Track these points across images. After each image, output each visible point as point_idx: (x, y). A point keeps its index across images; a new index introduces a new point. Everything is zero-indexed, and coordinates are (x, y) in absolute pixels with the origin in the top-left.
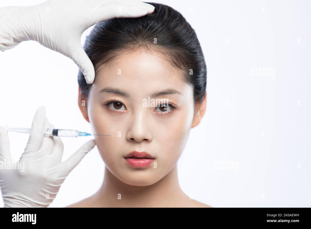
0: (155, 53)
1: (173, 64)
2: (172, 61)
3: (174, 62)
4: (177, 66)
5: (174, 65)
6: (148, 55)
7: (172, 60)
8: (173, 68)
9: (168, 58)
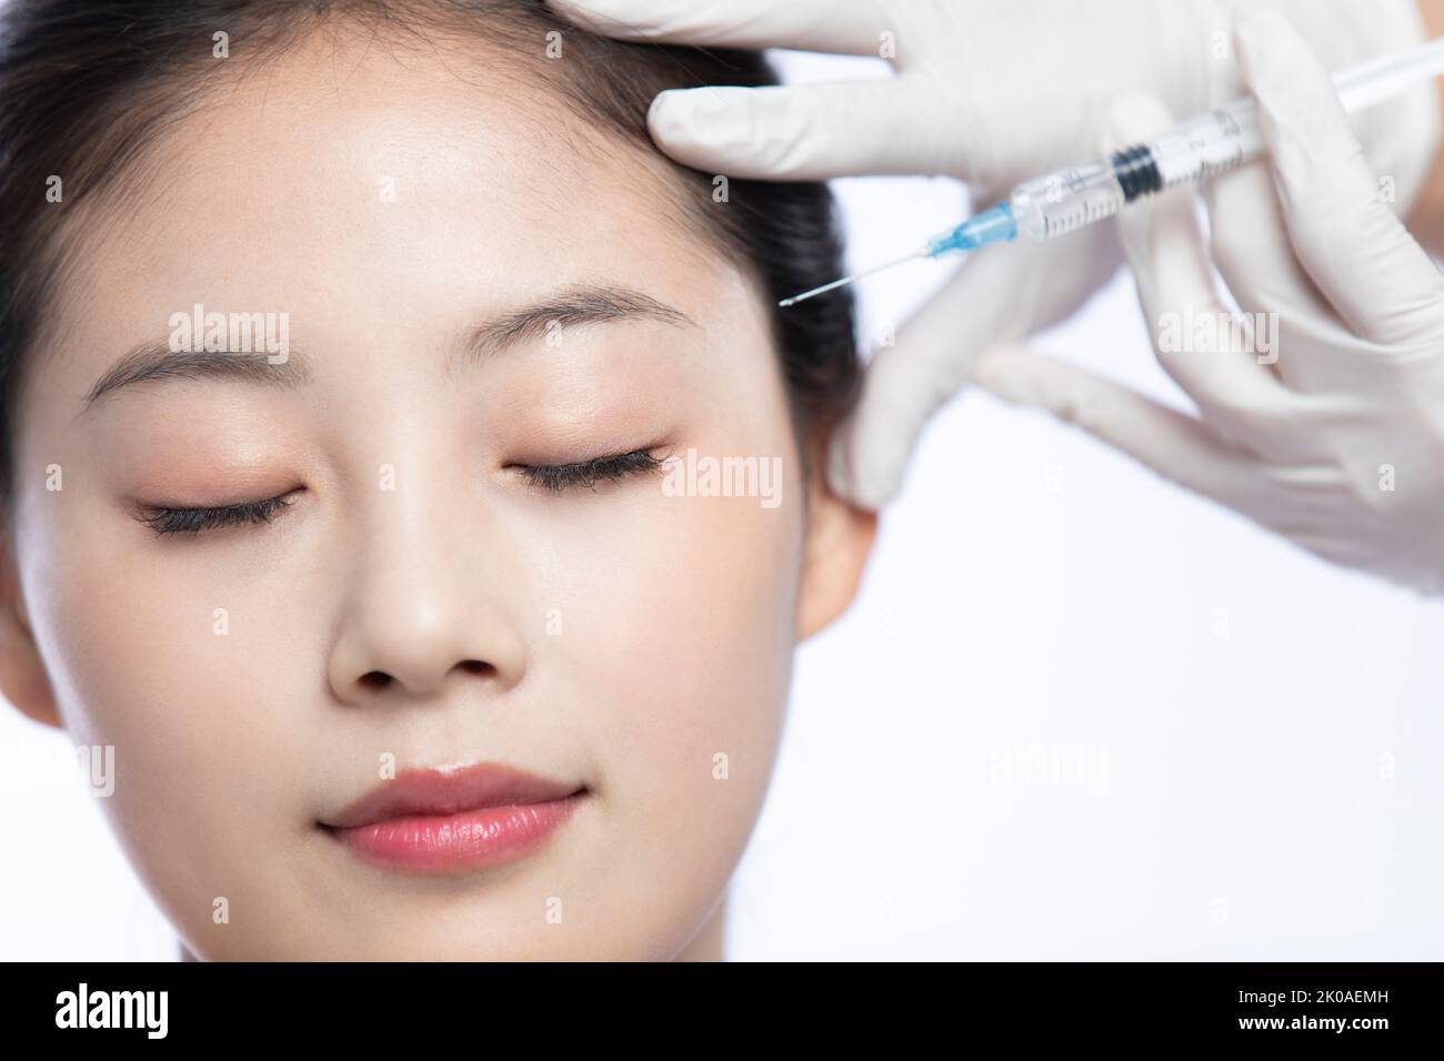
1: (591, 108)
5: (594, 116)
8: (596, 133)
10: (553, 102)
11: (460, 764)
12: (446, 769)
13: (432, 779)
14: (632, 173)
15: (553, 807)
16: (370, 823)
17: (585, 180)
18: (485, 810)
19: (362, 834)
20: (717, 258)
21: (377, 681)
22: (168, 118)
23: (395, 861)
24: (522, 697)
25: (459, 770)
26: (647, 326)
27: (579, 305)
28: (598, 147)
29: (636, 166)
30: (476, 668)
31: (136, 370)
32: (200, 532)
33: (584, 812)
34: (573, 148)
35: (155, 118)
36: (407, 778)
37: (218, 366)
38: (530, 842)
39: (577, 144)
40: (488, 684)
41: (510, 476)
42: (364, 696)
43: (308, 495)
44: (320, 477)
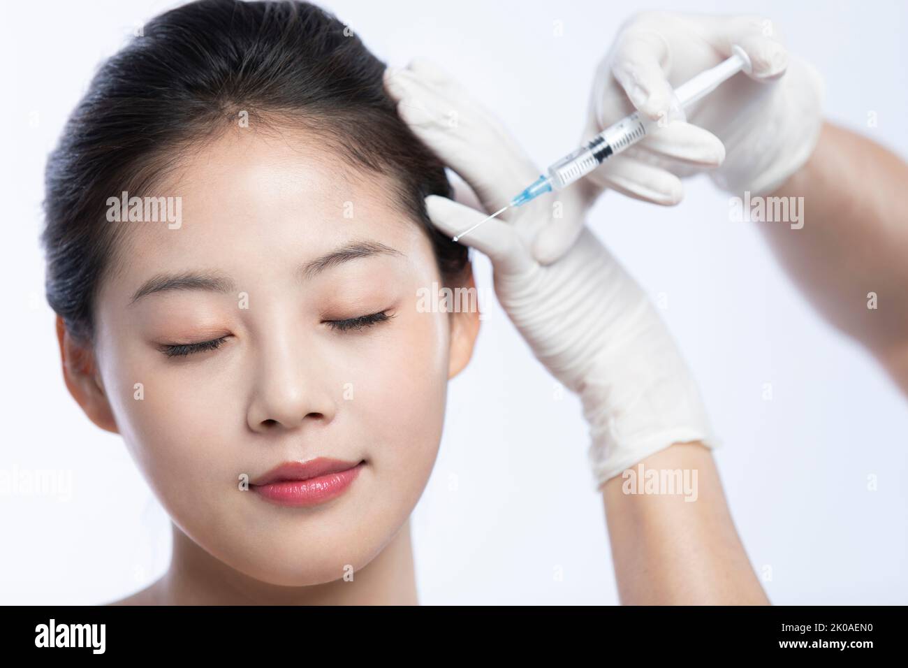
0: (287, 132)
1: (353, 158)
2: (345, 149)
3: (353, 153)
4: (363, 165)
5: (354, 162)
6: (265, 142)
7: (344, 145)
8: (355, 171)
9: (331, 141)
10: (336, 158)
11: (309, 459)
12: (302, 461)
13: (297, 466)
14: (372, 188)
15: (351, 472)
16: (268, 484)
17: (352, 193)
18: (321, 477)
19: (266, 488)
20: (410, 223)
21: (270, 423)
22: (164, 171)
23: (282, 502)
24: (334, 427)
25: (309, 461)
26: (382, 257)
27: (353, 251)
28: (356, 177)
29: (374, 185)
30: (315, 416)
31: (155, 286)
32: (187, 356)
33: (364, 472)
34: (345, 178)
35: (156, 172)
36: (286, 466)
37: (192, 284)
38: (342, 488)
39: (348, 177)
40: (319, 422)
41: (324, 326)
42: (263, 429)
43: (235, 338)
44: (240, 330)
